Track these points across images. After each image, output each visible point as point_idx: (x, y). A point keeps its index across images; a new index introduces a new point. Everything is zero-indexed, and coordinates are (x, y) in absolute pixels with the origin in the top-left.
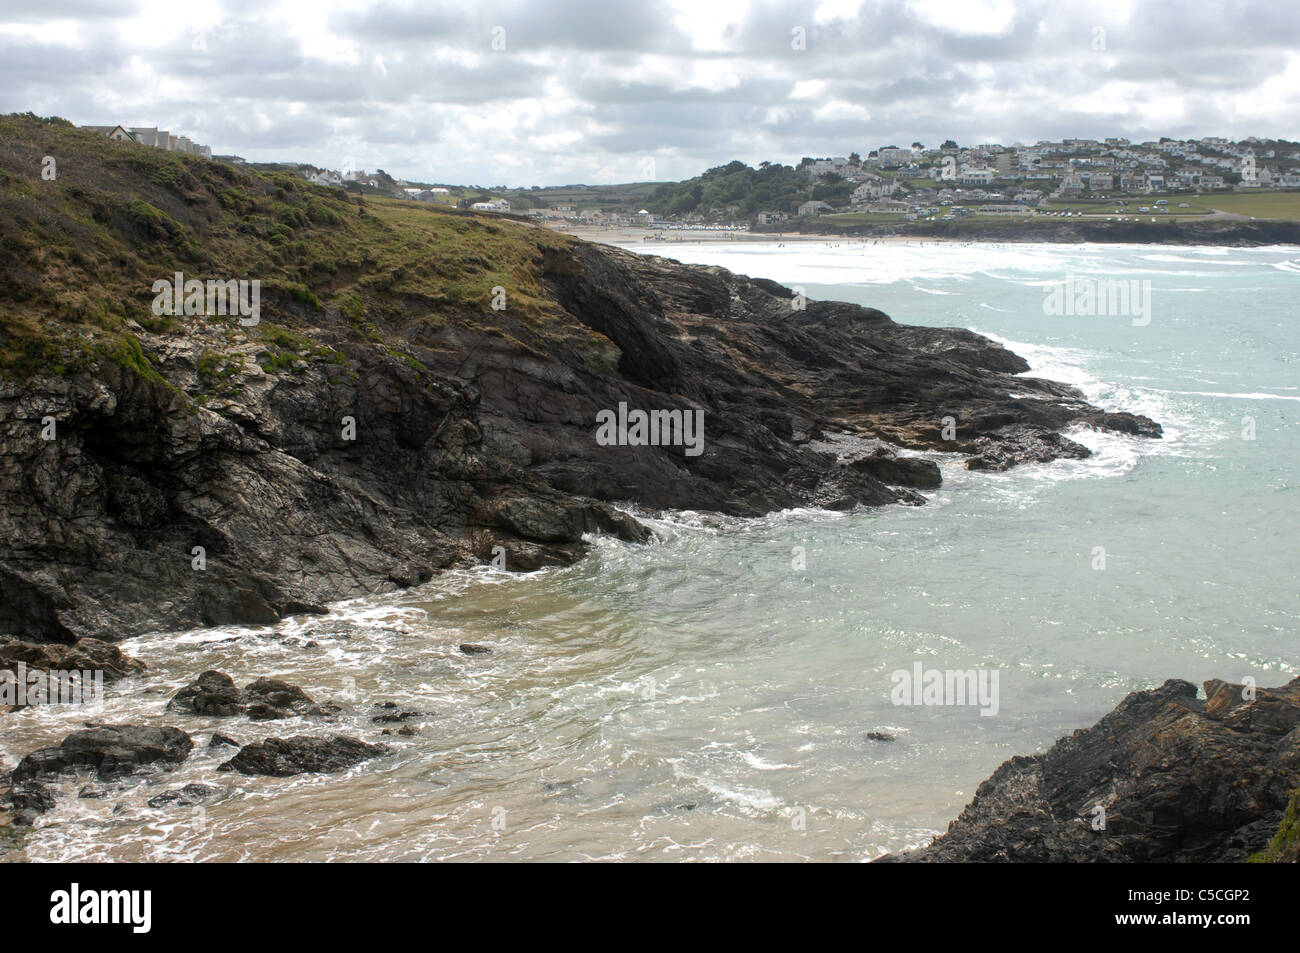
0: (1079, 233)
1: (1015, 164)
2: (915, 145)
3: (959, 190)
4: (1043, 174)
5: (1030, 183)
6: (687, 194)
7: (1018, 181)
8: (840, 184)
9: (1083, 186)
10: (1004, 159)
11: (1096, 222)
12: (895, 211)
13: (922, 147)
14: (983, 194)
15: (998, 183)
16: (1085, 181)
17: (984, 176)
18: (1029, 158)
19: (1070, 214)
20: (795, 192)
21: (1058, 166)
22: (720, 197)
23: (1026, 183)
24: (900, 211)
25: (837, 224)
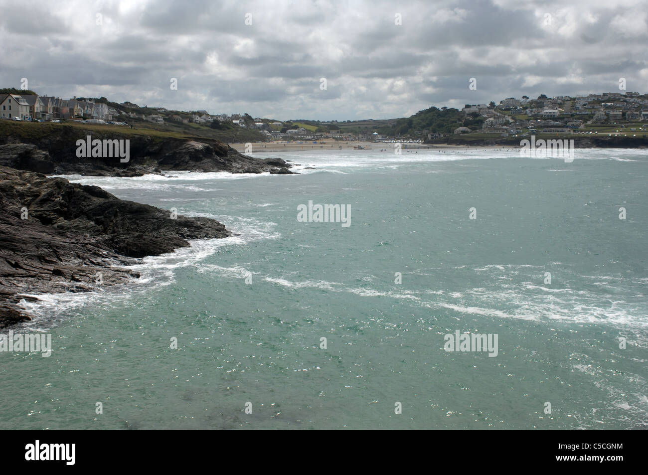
0: (593, 143)
1: (573, 107)
2: (524, 97)
3: (539, 121)
4: (585, 111)
5: (578, 116)
6: (406, 124)
7: (572, 115)
8: (478, 118)
9: (605, 117)
10: (569, 104)
11: (603, 137)
12: (498, 132)
13: (527, 98)
14: (552, 122)
15: (561, 116)
16: (607, 115)
17: (554, 113)
18: (581, 103)
19: (591, 133)
20: (456, 122)
21: (596, 107)
22: (420, 125)
23: (576, 116)
24: (501, 132)
25: (466, 139)
